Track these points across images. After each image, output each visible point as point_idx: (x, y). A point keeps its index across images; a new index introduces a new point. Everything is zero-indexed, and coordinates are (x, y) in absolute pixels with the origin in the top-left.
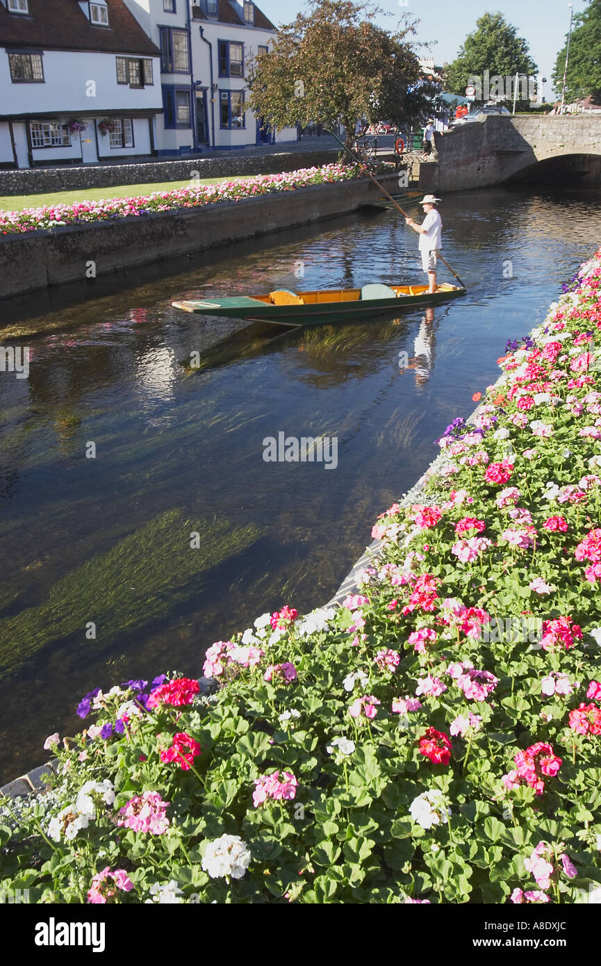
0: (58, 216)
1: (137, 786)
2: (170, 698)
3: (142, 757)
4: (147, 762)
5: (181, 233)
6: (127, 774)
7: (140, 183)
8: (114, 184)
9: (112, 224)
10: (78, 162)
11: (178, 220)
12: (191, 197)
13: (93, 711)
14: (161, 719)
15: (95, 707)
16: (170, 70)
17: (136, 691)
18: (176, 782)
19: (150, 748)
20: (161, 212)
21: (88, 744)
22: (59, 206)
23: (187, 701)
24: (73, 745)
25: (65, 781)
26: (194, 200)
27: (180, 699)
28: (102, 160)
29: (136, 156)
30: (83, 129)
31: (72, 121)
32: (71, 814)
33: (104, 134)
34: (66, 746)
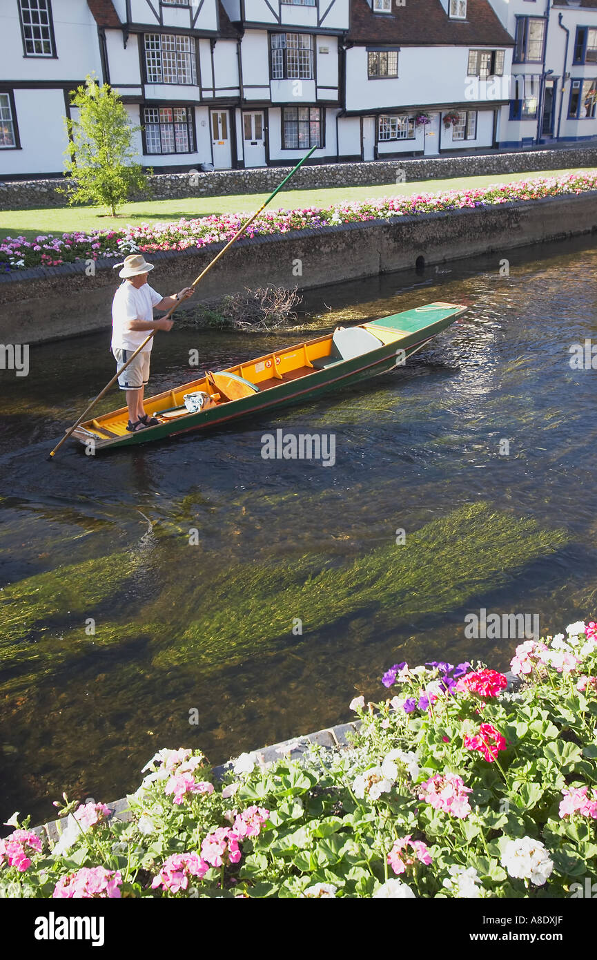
0: (396, 207)
1: (439, 765)
2: (477, 687)
3: (446, 739)
4: (450, 744)
5: (515, 225)
6: (428, 751)
7: (478, 175)
8: (453, 176)
9: (448, 216)
10: (420, 154)
11: (513, 212)
12: (529, 189)
13: (398, 683)
14: (465, 705)
15: (399, 680)
16: (522, 60)
17: (441, 674)
18: (476, 771)
19: (454, 731)
20: (497, 204)
21: (390, 713)
22: (398, 197)
23: (493, 693)
24: (376, 711)
25: (367, 743)
26: (531, 193)
27: (487, 690)
28: (442, 152)
29: (476, 149)
30: (428, 122)
31: (418, 115)
32: (375, 776)
33: (447, 126)
34: (371, 711)
